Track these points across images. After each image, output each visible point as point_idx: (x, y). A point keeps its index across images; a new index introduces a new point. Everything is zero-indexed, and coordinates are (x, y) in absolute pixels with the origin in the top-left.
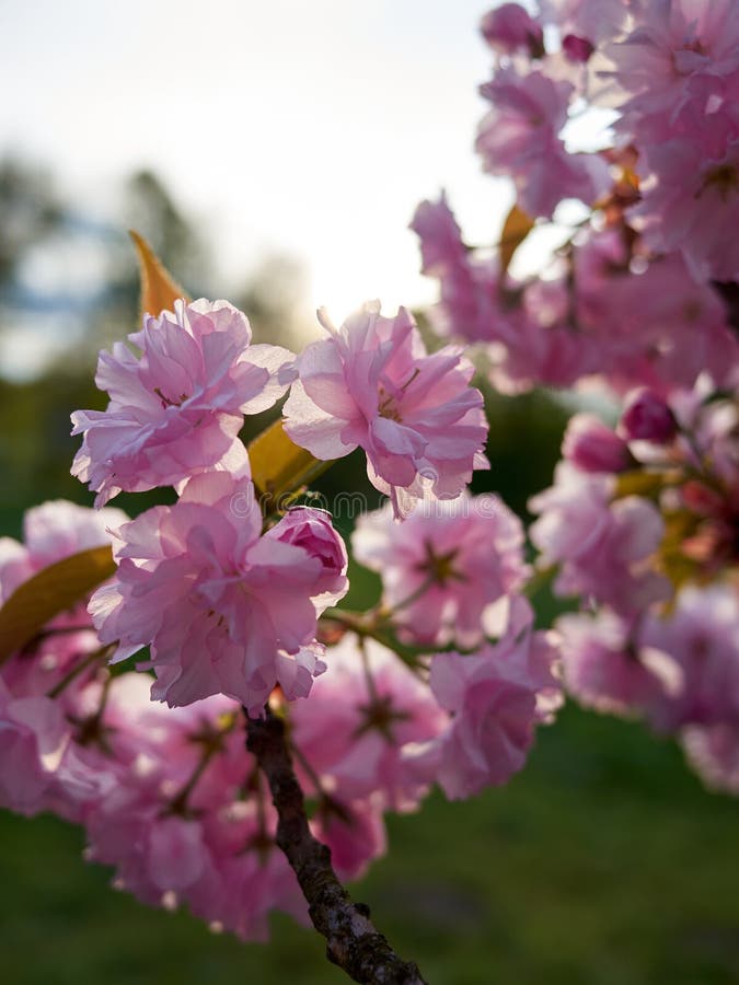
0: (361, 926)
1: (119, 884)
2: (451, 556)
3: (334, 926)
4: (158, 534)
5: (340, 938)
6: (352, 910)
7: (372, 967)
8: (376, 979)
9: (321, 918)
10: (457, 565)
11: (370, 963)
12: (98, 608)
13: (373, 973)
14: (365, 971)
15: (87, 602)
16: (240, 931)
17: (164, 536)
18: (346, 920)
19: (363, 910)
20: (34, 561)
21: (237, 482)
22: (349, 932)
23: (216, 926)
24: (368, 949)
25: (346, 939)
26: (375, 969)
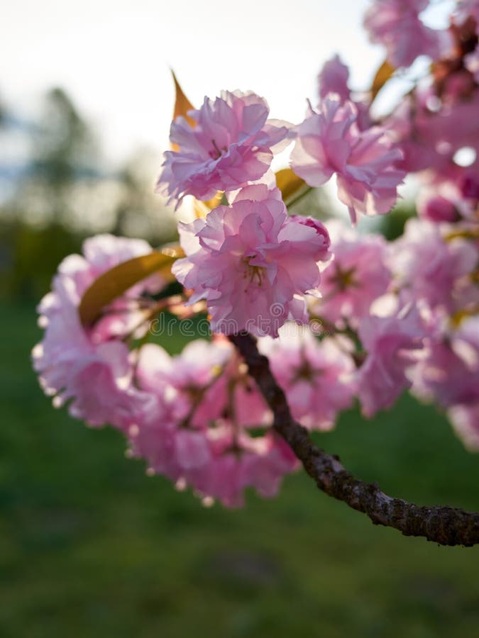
0: (338, 467)
1: (151, 471)
2: (352, 271)
3: (321, 467)
4: (222, 222)
5: (326, 473)
6: (331, 458)
7: (350, 487)
8: (354, 494)
9: (311, 464)
10: (357, 277)
11: (349, 484)
12: (179, 271)
13: (352, 490)
14: (346, 490)
15: (171, 266)
16: (226, 502)
17: (226, 223)
18: (328, 464)
19: (337, 458)
20: (93, 271)
21: (270, 191)
22: (332, 470)
23: (208, 501)
24: (346, 478)
25: (330, 474)
26: (353, 488)
